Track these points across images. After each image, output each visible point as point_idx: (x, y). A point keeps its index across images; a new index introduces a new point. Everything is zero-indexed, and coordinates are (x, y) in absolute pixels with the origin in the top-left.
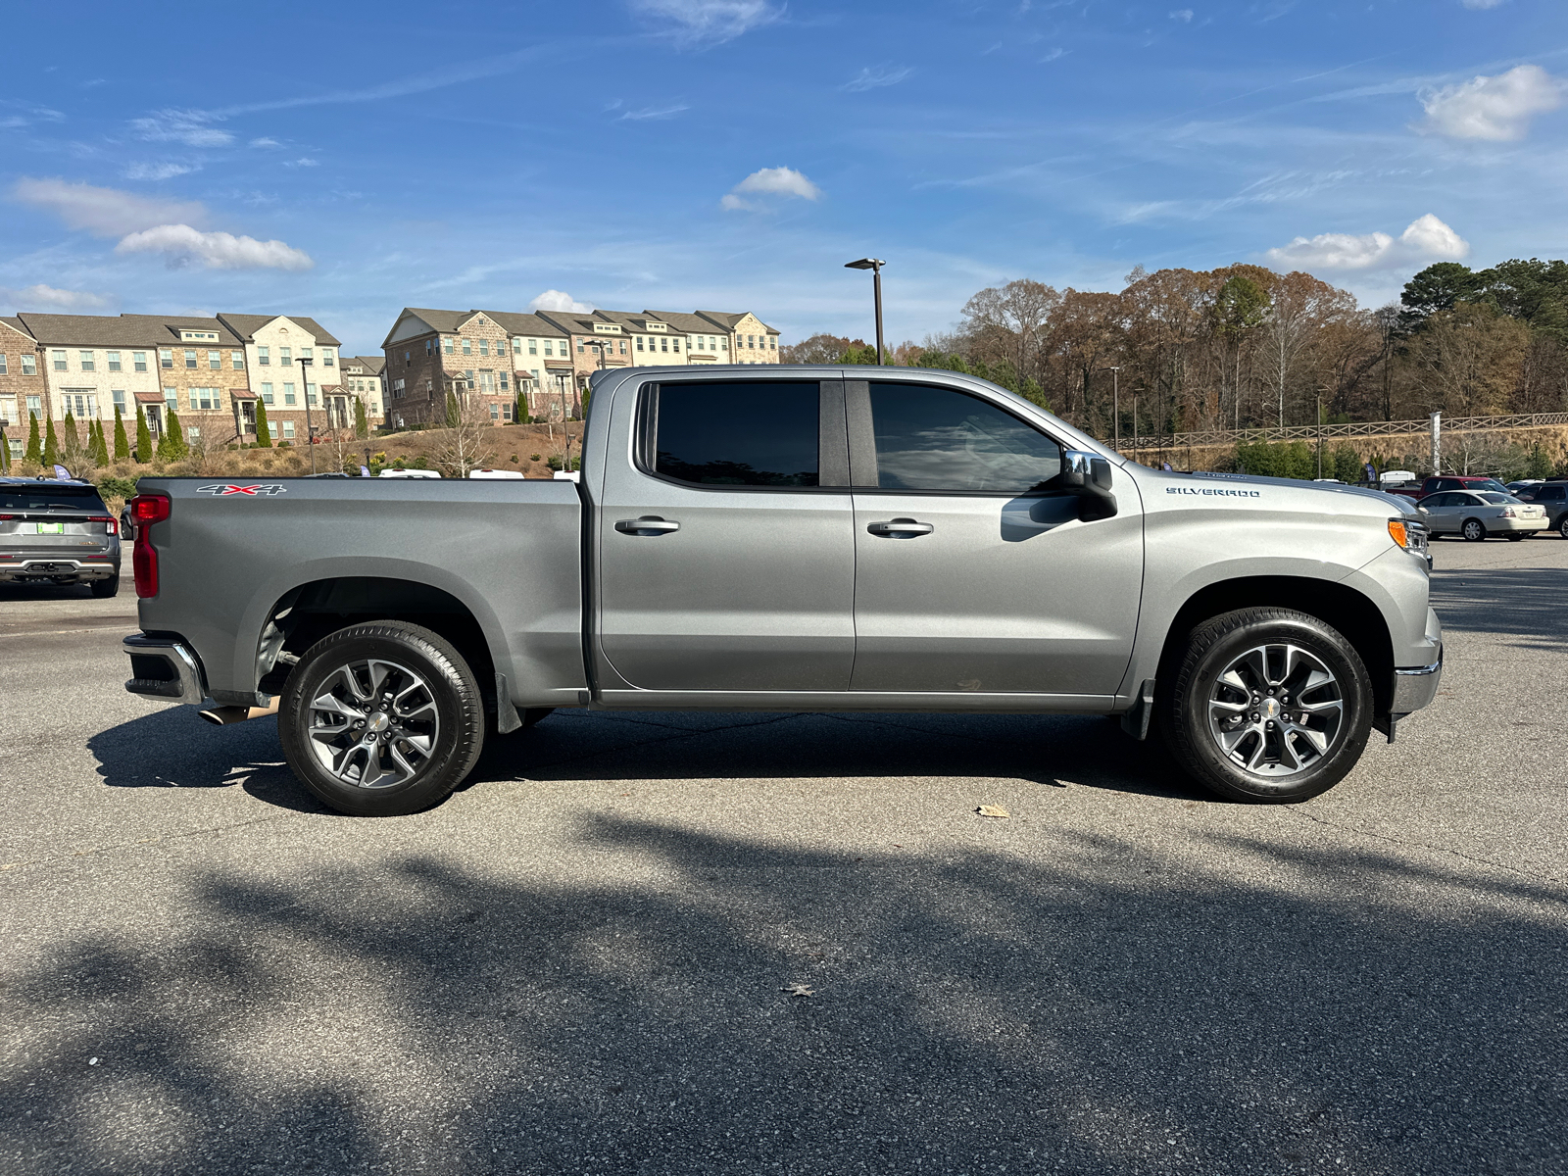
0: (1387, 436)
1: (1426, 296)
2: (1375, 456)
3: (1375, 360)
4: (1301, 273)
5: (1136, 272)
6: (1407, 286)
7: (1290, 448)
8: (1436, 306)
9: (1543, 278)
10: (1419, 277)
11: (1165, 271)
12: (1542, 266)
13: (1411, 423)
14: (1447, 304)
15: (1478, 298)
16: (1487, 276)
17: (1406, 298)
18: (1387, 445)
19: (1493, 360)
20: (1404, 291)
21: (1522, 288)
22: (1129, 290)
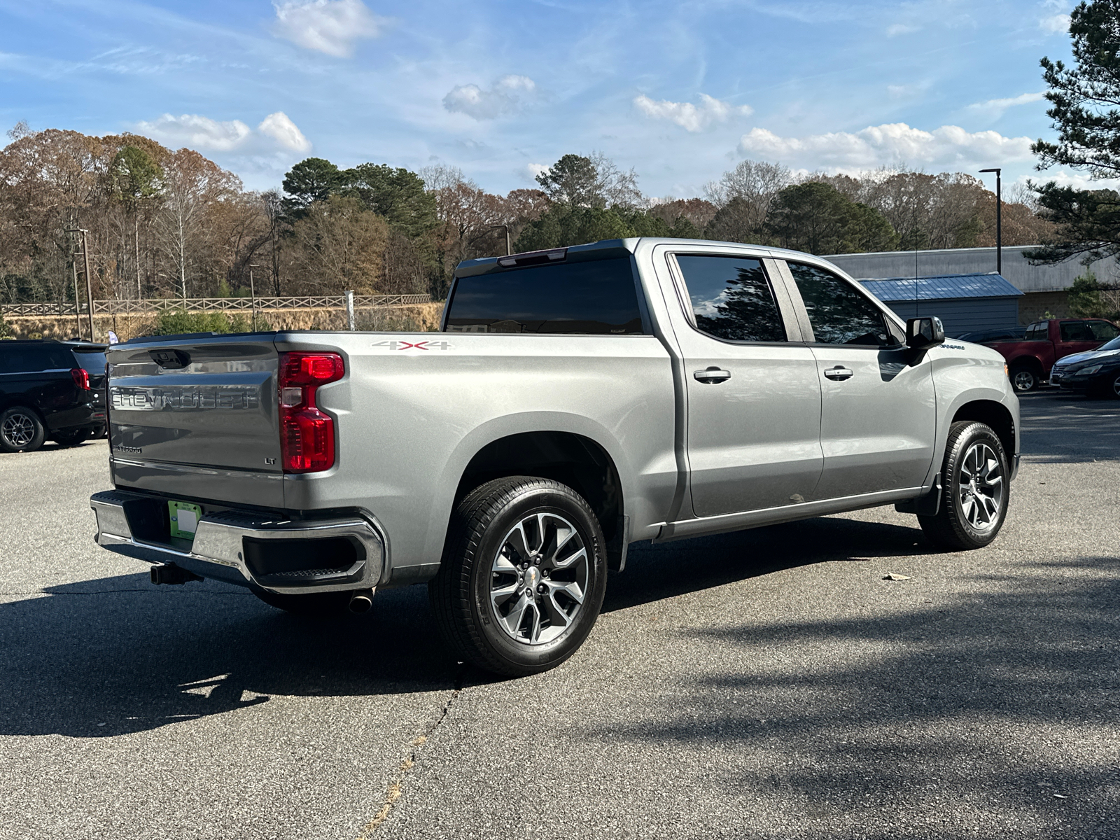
0: (292, 310)
1: (304, 186)
2: (285, 327)
3: (264, 240)
4: (191, 150)
5: (20, 127)
6: (287, 175)
7: (209, 319)
8: (313, 196)
9: (392, 182)
10: (296, 168)
11: (54, 131)
12: (391, 171)
13: (311, 299)
14: (322, 196)
15: (345, 193)
16: (351, 175)
17: (287, 186)
18: (294, 318)
19: (362, 248)
20: (285, 179)
21: (378, 188)
22: (14, 147)
